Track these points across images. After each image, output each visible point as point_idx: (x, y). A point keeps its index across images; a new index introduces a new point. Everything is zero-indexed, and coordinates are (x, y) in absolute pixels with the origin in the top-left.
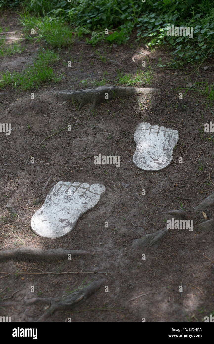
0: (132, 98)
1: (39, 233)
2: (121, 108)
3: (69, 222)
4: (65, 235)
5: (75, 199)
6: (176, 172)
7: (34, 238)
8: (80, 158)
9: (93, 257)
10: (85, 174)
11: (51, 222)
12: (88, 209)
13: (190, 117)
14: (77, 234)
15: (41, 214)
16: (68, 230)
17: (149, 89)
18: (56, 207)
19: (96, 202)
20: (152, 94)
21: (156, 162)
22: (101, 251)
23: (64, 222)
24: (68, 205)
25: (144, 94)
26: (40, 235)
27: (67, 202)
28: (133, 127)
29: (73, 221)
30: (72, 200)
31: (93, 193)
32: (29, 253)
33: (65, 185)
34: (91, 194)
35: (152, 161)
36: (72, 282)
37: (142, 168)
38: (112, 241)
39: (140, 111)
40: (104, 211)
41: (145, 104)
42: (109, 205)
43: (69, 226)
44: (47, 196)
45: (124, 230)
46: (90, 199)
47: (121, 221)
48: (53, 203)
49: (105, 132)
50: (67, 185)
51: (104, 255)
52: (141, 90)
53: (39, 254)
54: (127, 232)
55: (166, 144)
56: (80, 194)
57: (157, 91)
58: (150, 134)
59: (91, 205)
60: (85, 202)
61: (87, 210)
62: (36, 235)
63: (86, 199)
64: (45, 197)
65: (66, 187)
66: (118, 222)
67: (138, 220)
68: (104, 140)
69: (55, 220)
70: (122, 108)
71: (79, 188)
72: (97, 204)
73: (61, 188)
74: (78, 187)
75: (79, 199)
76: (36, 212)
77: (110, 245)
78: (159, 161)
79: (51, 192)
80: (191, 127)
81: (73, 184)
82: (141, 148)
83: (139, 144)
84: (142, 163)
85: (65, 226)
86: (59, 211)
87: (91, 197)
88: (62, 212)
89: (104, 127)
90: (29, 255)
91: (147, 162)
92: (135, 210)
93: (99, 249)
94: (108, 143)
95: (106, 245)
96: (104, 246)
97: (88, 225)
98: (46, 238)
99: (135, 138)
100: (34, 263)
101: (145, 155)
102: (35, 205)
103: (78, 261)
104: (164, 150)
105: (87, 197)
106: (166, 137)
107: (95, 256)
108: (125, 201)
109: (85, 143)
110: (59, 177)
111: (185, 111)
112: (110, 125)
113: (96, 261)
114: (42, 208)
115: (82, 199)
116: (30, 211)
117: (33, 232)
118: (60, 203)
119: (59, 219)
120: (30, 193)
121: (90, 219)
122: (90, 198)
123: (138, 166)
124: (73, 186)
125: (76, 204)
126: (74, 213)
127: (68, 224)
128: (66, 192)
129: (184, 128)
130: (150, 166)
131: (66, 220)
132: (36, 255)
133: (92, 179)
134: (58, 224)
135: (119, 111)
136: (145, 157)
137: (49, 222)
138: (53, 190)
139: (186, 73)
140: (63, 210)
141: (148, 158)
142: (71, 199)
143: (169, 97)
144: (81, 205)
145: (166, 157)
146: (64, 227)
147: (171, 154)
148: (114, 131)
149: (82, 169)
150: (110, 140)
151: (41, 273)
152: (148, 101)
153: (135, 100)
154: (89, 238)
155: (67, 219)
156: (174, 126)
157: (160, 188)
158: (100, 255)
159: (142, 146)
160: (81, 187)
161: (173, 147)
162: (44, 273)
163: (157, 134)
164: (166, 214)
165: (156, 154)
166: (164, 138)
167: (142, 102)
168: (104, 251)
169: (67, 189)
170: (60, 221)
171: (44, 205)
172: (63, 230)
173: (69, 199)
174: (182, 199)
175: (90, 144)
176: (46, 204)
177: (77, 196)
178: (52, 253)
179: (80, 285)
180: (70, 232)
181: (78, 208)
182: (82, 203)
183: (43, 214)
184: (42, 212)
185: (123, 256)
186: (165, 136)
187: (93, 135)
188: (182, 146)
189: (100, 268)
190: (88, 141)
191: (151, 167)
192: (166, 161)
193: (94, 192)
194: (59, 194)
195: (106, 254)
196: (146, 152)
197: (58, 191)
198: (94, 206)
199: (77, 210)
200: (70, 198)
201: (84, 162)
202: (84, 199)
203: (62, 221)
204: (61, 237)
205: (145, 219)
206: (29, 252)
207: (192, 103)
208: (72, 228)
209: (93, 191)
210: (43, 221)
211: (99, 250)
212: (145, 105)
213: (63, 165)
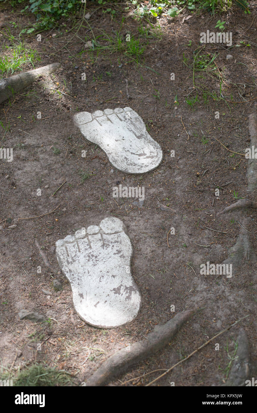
0: (34, 87)
1: (108, 325)
2: (32, 106)
3: (126, 287)
4: (140, 306)
5: (100, 253)
6: (180, 158)
7: (107, 335)
8: (47, 198)
9: (200, 312)
10: (77, 214)
11: (106, 301)
12: (130, 257)
13: (127, 84)
14: (151, 297)
15: (83, 298)
16: (136, 299)
17: (47, 67)
18: (89, 277)
19: (129, 243)
20: (54, 71)
21: (145, 157)
22: (201, 299)
23: (122, 291)
24: (101, 266)
25: (45, 76)
26: (112, 326)
27: (95, 263)
28: (70, 125)
29: (129, 283)
30: (98, 257)
31: (112, 234)
32: (129, 359)
33: (67, 242)
34: (112, 236)
35: (139, 157)
36: (214, 358)
37: (138, 172)
38: (199, 279)
39: (59, 100)
40: (149, 249)
41: (57, 89)
42: (147, 238)
43: (132, 292)
44: (63, 269)
45: (199, 259)
46: (119, 243)
47: (183, 249)
48: (80, 275)
49: (43, 147)
50: (71, 241)
51: (209, 302)
52: (37, 72)
53: (142, 351)
54: (205, 258)
55: (133, 130)
56: (100, 244)
57: (58, 66)
58: (101, 125)
59: (127, 250)
60: (117, 250)
61: (130, 259)
62: (106, 329)
63: (113, 246)
64: (59, 273)
65: (73, 244)
66: (180, 253)
67: (200, 238)
68: (53, 158)
69: (108, 295)
70: (34, 106)
71: (90, 237)
72: (132, 245)
73: (68, 250)
74: (87, 235)
75: (106, 251)
76: (73, 300)
77: (202, 285)
78: (148, 154)
79: (62, 262)
80: (139, 96)
81: (77, 237)
82: (108, 147)
83: (102, 143)
84: (131, 166)
85: (127, 295)
86: (100, 281)
87: (116, 239)
88: (105, 279)
89: (36, 140)
90: (131, 360)
91: (136, 162)
92: (183, 227)
93: (197, 298)
94: (61, 159)
95: (198, 289)
96: (198, 291)
97: (150, 277)
98: (124, 326)
99: (88, 138)
100: (141, 366)
101: (124, 154)
102: (59, 292)
103: (191, 328)
104: (139, 137)
105: (112, 242)
106: (124, 121)
107: (202, 309)
108: (161, 224)
109: (34, 174)
110: (48, 235)
111: (113, 79)
112: (41, 135)
113: (209, 314)
114: (75, 291)
115: (110, 249)
116: (62, 303)
117: (99, 329)
118: (89, 270)
119: (111, 291)
120: (33, 279)
121: (145, 268)
122: (116, 242)
123: (130, 171)
124: (80, 238)
125: (109, 259)
126: (120, 272)
127: (128, 291)
128: (79, 251)
129: (133, 101)
130: (144, 165)
131: (120, 287)
132: (140, 354)
133: (91, 217)
134: (118, 299)
135: (33, 111)
136: (127, 157)
137: (105, 303)
138: (62, 257)
139: (67, 31)
140: (103, 276)
141: (130, 156)
142: (96, 257)
143: (78, 69)
144: (116, 257)
145: (150, 145)
146: (129, 298)
147: (152, 139)
148: (55, 141)
149: (65, 209)
150: (61, 154)
151: (165, 373)
152: (57, 83)
153: (40, 88)
154: (170, 292)
155: (120, 285)
156: (118, 102)
157: (182, 186)
158: (205, 305)
159: (108, 145)
160: (90, 235)
161: (145, 129)
162: (169, 370)
163: (109, 122)
164: (224, 213)
165: (134, 146)
166: (123, 123)
167: (51, 87)
168: (204, 298)
169: (76, 245)
170: (115, 293)
171: (72, 284)
172: (132, 302)
173: (94, 258)
174: (222, 187)
175: (42, 171)
176: (73, 282)
177: (99, 249)
178: (157, 339)
179: (227, 355)
180: (142, 299)
181: (118, 263)
182: (115, 254)
183: (84, 297)
184: (81, 295)
185: (231, 289)
186: (121, 120)
187: (32, 158)
188: (152, 124)
189: (222, 319)
190: (34, 169)
191: (146, 166)
192: (155, 151)
193: (113, 232)
194: (74, 258)
195: (209, 299)
196: (121, 150)
197: (68, 256)
198: (131, 249)
199: (119, 267)
200: (93, 256)
201: (57, 199)
202: (111, 247)
203: (117, 291)
204: (138, 312)
205: (206, 232)
206: (129, 357)
207: (113, 66)
208: (138, 292)
209: (109, 231)
210: (95, 306)
211: (198, 300)
212: (59, 90)
213: (35, 216)
